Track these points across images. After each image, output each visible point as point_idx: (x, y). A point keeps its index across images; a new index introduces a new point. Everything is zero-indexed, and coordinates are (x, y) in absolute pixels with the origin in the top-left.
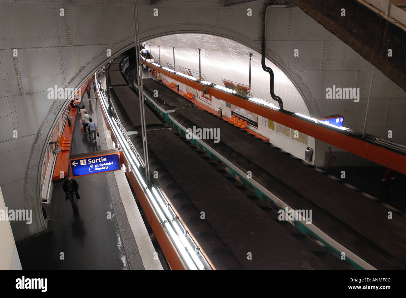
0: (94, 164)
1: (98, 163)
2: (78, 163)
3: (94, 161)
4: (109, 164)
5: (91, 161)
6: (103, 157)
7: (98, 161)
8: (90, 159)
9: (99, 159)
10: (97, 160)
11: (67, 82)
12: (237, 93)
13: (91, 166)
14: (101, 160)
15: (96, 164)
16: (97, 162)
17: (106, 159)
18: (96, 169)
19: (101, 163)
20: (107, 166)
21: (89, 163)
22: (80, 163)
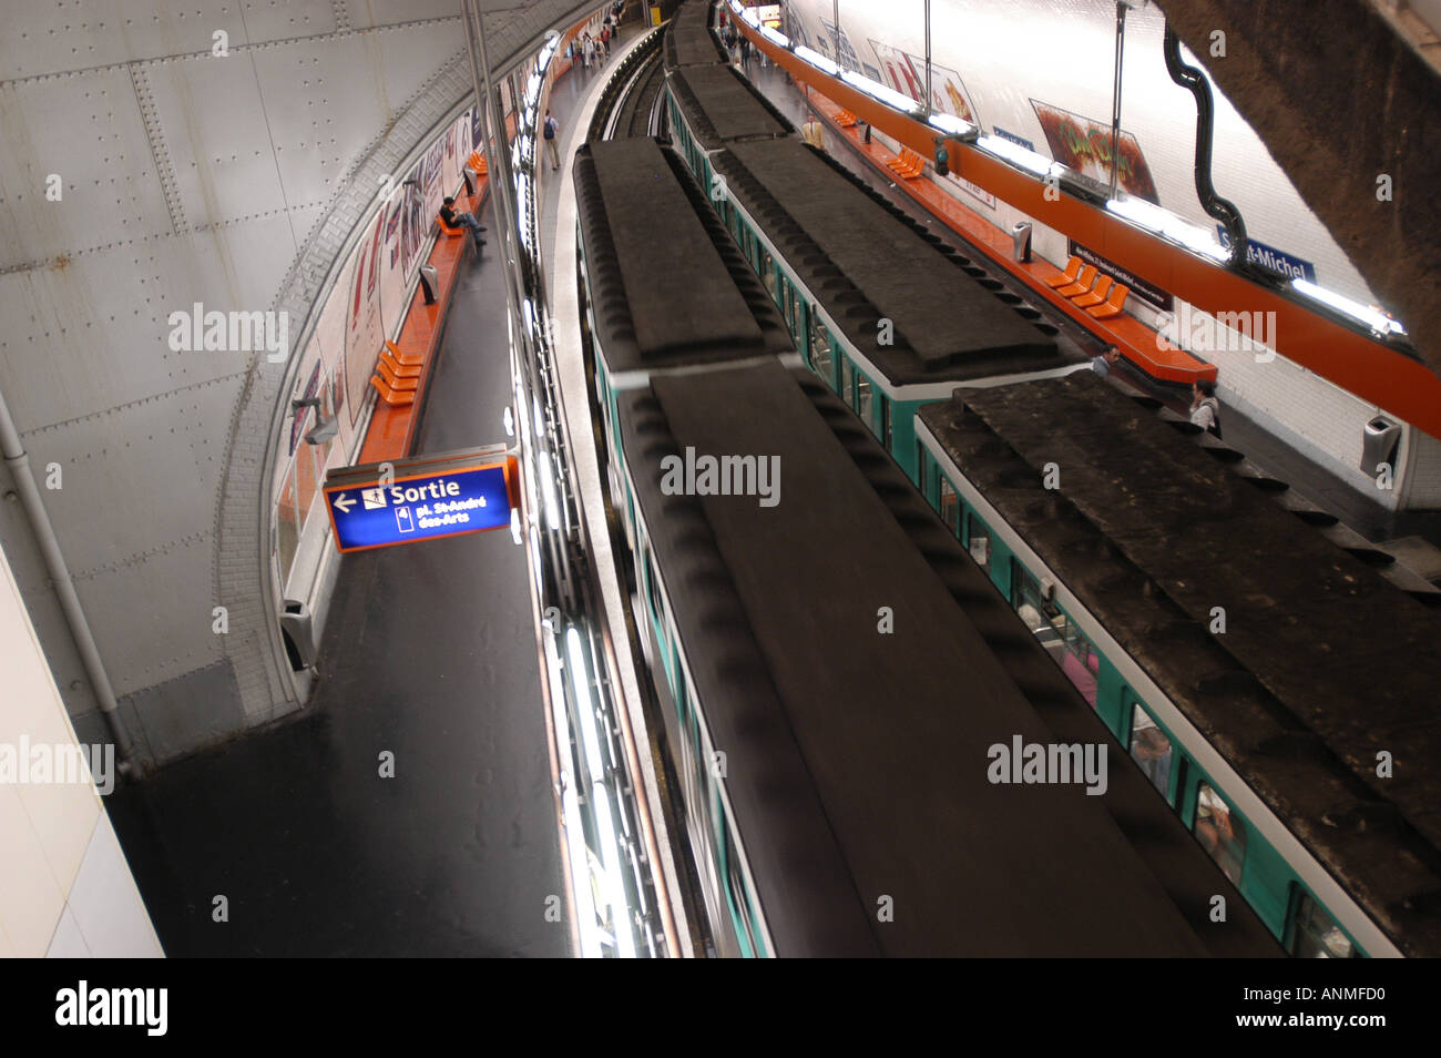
0: (413, 506)
1: (430, 501)
2: (354, 502)
3: (412, 495)
4: (472, 503)
5: (403, 492)
6: (447, 479)
7: (428, 493)
8: (400, 488)
9: (432, 487)
10: (422, 490)
11: (342, 175)
12: (1070, 174)
13: (403, 513)
14: (438, 491)
15: (420, 503)
16: (423, 497)
17: (456, 487)
18: (424, 524)
19: (441, 500)
20: (462, 512)
21: (395, 502)
22: (361, 501)
